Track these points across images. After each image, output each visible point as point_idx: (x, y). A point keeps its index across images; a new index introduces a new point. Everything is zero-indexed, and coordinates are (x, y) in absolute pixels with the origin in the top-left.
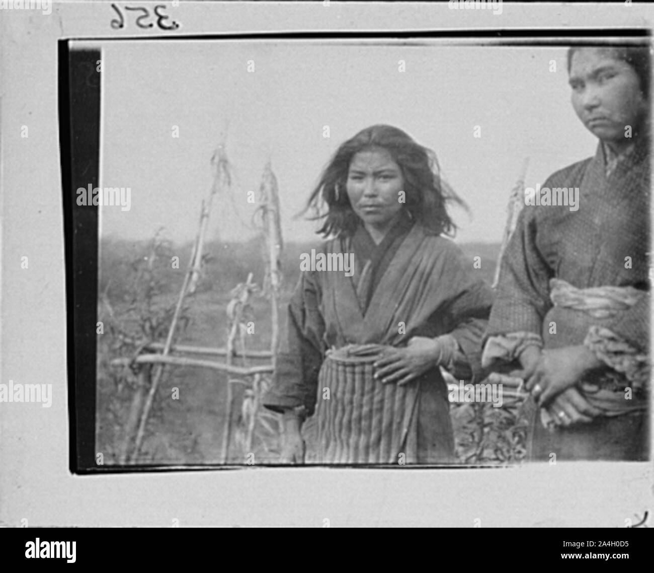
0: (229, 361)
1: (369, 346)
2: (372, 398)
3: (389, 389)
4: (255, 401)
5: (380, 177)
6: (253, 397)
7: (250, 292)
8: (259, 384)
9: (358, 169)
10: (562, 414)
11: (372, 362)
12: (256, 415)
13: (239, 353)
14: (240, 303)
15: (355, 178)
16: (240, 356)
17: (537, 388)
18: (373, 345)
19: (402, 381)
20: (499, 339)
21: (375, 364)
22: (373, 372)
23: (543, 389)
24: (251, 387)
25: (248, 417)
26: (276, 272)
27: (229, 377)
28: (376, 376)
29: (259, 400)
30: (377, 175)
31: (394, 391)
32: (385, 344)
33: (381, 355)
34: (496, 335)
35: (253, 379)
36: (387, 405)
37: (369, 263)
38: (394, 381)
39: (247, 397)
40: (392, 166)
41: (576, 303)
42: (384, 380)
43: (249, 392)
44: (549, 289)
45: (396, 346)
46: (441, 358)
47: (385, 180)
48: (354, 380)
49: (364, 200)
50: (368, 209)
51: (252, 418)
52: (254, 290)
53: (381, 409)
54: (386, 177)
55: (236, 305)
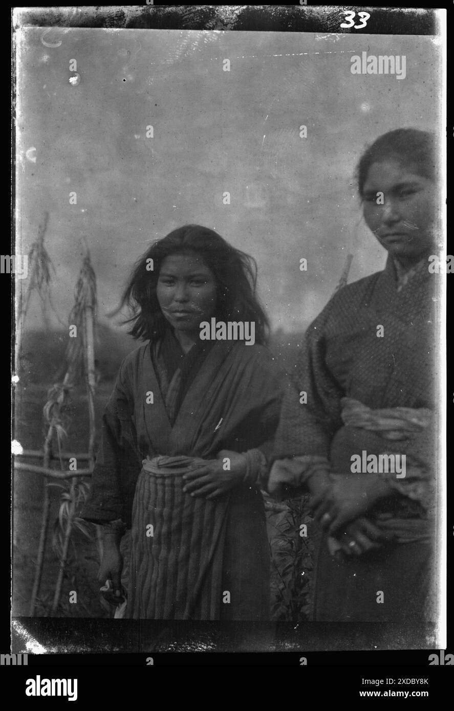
0: (46, 464)
1: (178, 458)
2: (181, 512)
3: (198, 502)
4: (73, 505)
5: (192, 281)
6: (70, 502)
7: (66, 392)
8: (76, 487)
9: (169, 273)
10: (352, 544)
11: (181, 475)
12: (73, 520)
13: (56, 455)
14: (57, 404)
15: (165, 281)
16: (58, 459)
17: (327, 516)
18: (183, 457)
19: (210, 496)
20: (284, 463)
21: (184, 477)
22: (183, 483)
23: (333, 518)
24: (68, 491)
25: (65, 521)
26: (94, 373)
27: (46, 479)
28: (185, 489)
29: (76, 504)
30: (190, 279)
31: (203, 505)
32: (194, 456)
33: (190, 467)
34: (282, 458)
35: (71, 482)
36: (196, 520)
37: (178, 371)
38: (203, 495)
39: (65, 500)
40: (204, 270)
41: (369, 423)
42: (193, 494)
43: (67, 496)
44: (340, 409)
45: (205, 458)
46: (247, 475)
47: (198, 285)
48: (164, 493)
49: (174, 304)
50: (178, 315)
51: (69, 522)
52: (71, 391)
53: (190, 523)
54: (198, 282)
55: (52, 406)
